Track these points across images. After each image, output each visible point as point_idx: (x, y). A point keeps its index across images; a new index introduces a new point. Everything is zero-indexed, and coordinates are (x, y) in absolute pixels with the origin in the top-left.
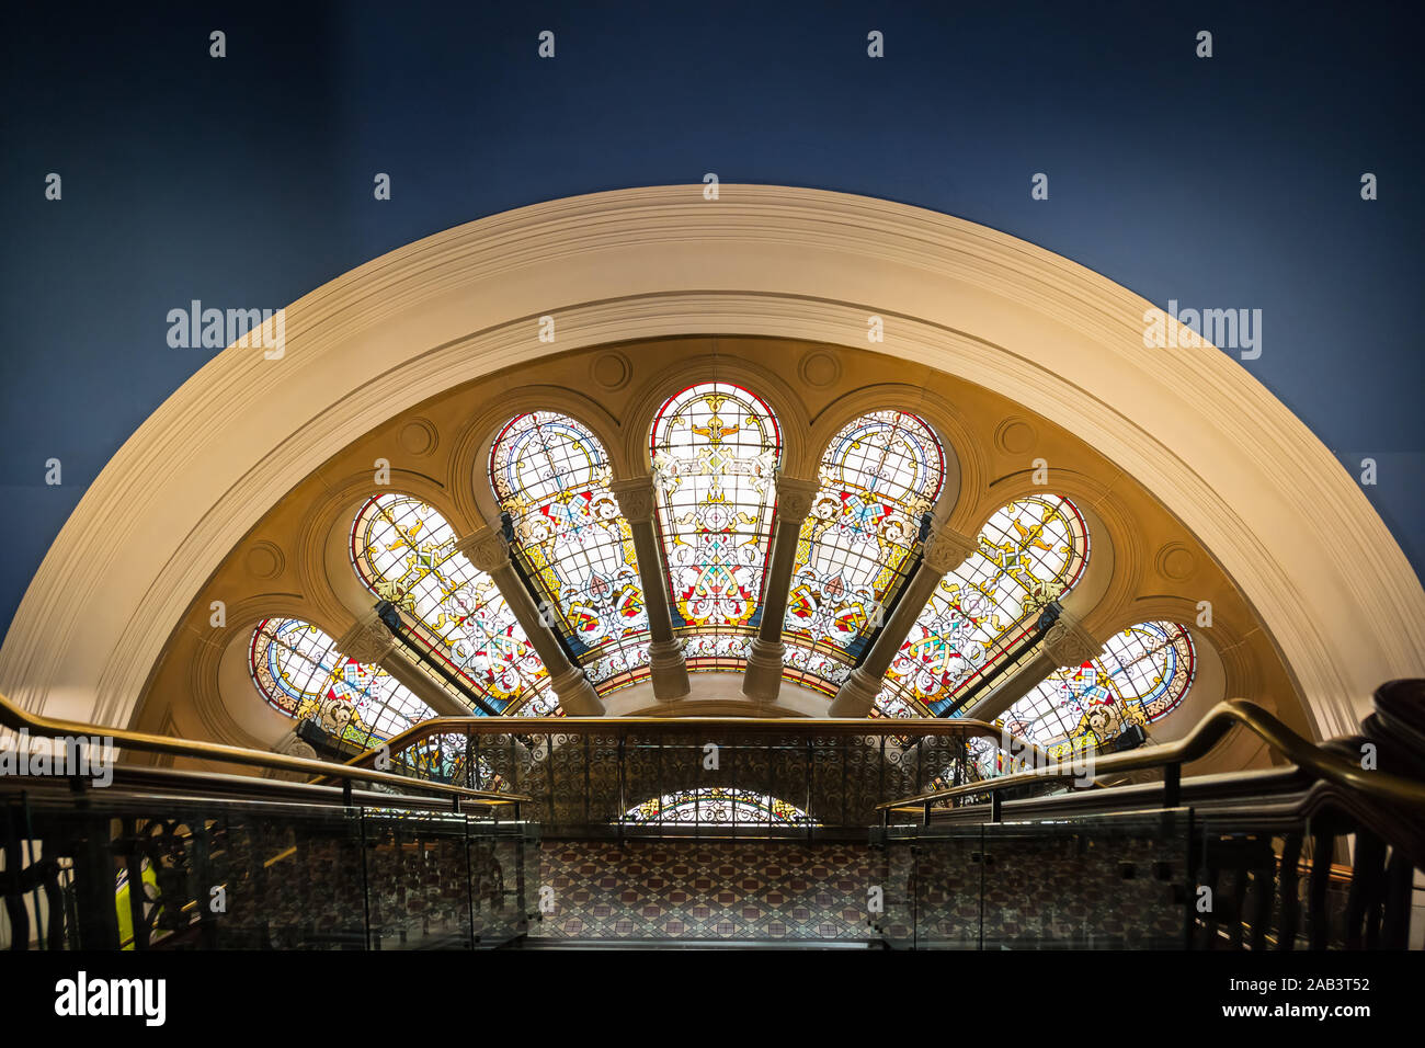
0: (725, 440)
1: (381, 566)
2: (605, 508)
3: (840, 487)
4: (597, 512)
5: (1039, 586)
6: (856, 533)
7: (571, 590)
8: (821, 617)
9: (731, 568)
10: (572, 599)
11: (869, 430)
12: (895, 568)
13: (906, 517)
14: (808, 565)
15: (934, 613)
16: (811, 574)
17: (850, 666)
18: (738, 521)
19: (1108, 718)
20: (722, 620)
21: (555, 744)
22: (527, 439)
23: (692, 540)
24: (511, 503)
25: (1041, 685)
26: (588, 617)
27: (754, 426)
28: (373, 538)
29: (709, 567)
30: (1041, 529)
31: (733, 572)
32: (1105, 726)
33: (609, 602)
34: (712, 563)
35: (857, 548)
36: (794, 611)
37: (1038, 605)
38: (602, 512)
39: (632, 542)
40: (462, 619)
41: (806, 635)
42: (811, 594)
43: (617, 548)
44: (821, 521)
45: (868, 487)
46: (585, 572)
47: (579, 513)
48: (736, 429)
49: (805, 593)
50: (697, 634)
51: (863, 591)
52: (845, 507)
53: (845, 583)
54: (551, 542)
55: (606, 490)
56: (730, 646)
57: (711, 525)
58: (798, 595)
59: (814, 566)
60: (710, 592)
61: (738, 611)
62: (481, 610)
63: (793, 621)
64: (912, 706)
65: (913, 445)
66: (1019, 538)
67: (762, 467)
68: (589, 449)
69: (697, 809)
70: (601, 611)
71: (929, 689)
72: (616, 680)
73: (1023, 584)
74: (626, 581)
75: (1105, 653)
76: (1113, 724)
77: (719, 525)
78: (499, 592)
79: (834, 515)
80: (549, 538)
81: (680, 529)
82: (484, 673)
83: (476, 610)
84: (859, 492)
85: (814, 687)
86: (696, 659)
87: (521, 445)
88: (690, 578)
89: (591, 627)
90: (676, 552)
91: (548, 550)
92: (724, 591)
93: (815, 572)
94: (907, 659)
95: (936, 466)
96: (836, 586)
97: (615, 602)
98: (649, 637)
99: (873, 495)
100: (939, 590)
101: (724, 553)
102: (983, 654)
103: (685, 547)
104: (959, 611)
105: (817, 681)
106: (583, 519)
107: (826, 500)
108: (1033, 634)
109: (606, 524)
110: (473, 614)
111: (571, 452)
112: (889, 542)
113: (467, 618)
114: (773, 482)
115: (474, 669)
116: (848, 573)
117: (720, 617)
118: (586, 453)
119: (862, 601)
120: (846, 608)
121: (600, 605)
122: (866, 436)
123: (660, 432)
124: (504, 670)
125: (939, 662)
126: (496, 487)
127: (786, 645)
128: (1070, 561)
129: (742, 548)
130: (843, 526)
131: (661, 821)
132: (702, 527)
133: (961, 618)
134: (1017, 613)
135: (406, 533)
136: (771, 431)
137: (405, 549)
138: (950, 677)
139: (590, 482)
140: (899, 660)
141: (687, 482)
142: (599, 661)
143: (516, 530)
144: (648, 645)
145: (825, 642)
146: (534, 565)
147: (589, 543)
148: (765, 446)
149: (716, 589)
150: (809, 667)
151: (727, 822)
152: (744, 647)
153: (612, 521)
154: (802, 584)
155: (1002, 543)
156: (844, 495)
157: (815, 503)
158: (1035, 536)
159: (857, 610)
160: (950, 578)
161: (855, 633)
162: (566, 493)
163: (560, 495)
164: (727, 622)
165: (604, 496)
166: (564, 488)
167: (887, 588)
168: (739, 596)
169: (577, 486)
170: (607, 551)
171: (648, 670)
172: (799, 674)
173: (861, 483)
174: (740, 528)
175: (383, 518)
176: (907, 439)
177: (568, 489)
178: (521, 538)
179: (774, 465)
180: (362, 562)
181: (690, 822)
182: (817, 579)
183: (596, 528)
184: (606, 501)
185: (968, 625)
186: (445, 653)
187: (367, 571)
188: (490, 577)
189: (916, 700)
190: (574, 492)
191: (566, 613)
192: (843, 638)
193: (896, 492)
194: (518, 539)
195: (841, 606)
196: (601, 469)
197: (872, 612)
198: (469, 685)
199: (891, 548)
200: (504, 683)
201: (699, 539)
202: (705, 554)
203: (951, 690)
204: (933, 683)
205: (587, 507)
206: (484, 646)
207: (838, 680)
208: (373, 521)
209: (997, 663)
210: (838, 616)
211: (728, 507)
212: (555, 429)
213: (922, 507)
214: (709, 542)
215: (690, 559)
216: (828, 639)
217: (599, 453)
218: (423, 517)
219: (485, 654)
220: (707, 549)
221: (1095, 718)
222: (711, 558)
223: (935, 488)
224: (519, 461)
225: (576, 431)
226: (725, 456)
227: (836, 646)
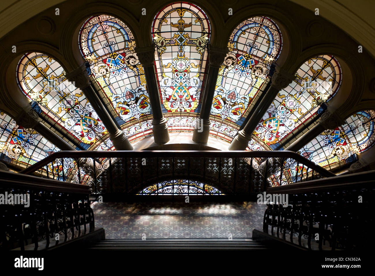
0: (185, 29)
1: (31, 86)
2: (131, 60)
3: (236, 52)
4: (128, 62)
5: (319, 96)
6: (242, 72)
7: (117, 97)
8: (226, 109)
10: (118, 101)
11: (250, 26)
12: (258, 88)
13: (264, 65)
14: (221, 86)
15: (274, 107)
16: (222, 90)
17: (238, 129)
18: (191, 67)
19: (344, 151)
20: (183, 110)
21: (112, 162)
22: (95, 28)
23: (170, 75)
24: (89, 58)
25: (317, 137)
26: (124, 109)
27: (199, 23)
28: (26, 73)
29: (178, 87)
30: (322, 71)
31: (188, 89)
32: (342, 154)
33: (134, 102)
34: (179, 85)
35: (242, 79)
36: (215, 106)
37: (318, 104)
38: (131, 62)
39: (144, 76)
41: (219, 116)
42: (222, 99)
43: (137, 78)
44: (227, 67)
45: (248, 52)
46: (123, 89)
47: (120, 62)
48: (190, 25)
49: (219, 98)
50: (172, 116)
51: (245, 98)
52: (238, 61)
53: (236, 94)
54: (108, 75)
55: (132, 52)
56: (187, 121)
57: (179, 68)
58: (216, 99)
59: (223, 87)
60: (178, 98)
61: (190, 106)
62: (77, 105)
63: (214, 110)
64: (263, 146)
65: (269, 33)
66: (312, 75)
67: (202, 42)
68: (124, 33)
69: (173, 188)
70: (130, 106)
71: (270, 139)
72: (137, 136)
73: (313, 95)
74: (141, 93)
75: (346, 124)
76: (346, 153)
77: (182, 68)
78: (85, 97)
79: (233, 64)
80: (106, 73)
81: (165, 70)
82: (79, 133)
83: (75, 105)
84: (244, 54)
85: (222, 138)
86: (172, 127)
87: (93, 31)
88: (170, 92)
89: (126, 113)
90: (163, 80)
91: (106, 79)
92: (184, 98)
93: (224, 89)
94: (262, 127)
95: (278, 42)
96: (233, 95)
97: (136, 102)
98: (152, 117)
99: (250, 55)
100: (277, 98)
101: (184, 81)
102: (294, 125)
103: (167, 78)
104: (285, 106)
105: (223, 136)
106: (122, 65)
107: (230, 58)
108: (315, 116)
109: (132, 67)
110: (74, 107)
111: (116, 35)
112: (256, 76)
113: (71, 109)
114: (206, 49)
115: (75, 131)
116: (238, 90)
117: (182, 109)
118: (123, 35)
119: (244, 102)
120: (237, 105)
121: (130, 103)
122: (248, 29)
123: (156, 26)
124: (88, 132)
125: (275, 128)
127: (211, 121)
129: (192, 79)
130: (237, 69)
131: (158, 193)
132: (175, 69)
133: (285, 109)
135: (42, 71)
136: (206, 26)
137: (41, 78)
138: (280, 134)
139: (125, 48)
140: (258, 127)
142: (130, 127)
143: (92, 70)
144: (151, 121)
145: (227, 119)
146: (100, 86)
147: (125, 76)
148: (203, 33)
149: (181, 97)
150: (220, 130)
151: (186, 193)
152: (192, 122)
153: (135, 66)
154: (218, 94)
155: (305, 77)
156: (237, 55)
157: (226, 58)
158: (319, 74)
159: (241, 106)
160: (282, 92)
161: (240, 115)
162: (114, 53)
163: (111, 54)
164: (185, 111)
165: (131, 55)
166: (113, 51)
167: (254, 96)
168: (191, 100)
169: (119, 50)
170: (133, 80)
171: (151, 131)
172: (216, 133)
173: (245, 50)
174: (192, 70)
175: (31, 64)
176: (266, 30)
177: (115, 51)
178: (94, 74)
179: (207, 41)
180: (22, 84)
181: (170, 193)
182: (225, 92)
183: (127, 69)
184: (132, 57)
185: (288, 112)
186: (62, 124)
187: (25, 88)
188: (81, 91)
189: (265, 144)
190: (118, 53)
191: (115, 107)
192: (236, 118)
193: (260, 54)
194: (93, 74)
195: (234, 104)
196: (130, 42)
197: (248, 107)
198: (73, 138)
199: (257, 79)
200: (88, 137)
201: (174, 74)
202: (176, 81)
203: (280, 140)
204: (272, 136)
205: (123, 60)
206: (79, 121)
207: (232, 135)
208: (26, 65)
209: (300, 128)
210: (233, 108)
211: (186, 60)
212: (108, 24)
213: (271, 61)
214: (178, 76)
215: (169, 84)
216: (229, 118)
217: (129, 35)
218: (49, 64)
219: (80, 125)
220: (177, 79)
221: (338, 151)
222: (179, 83)
223: (277, 52)
224: (92, 38)
225: (118, 25)
226: (185, 37)
227: (232, 121)
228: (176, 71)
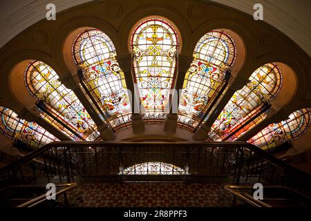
0: (158, 43)
2: (115, 68)
3: (198, 61)
4: (113, 69)
5: (263, 96)
6: (203, 77)
10: (105, 99)
11: (210, 40)
12: (215, 89)
14: (186, 88)
16: (187, 91)
18: (162, 73)
19: (280, 138)
21: (97, 151)
22: (86, 41)
23: (146, 79)
24: (81, 65)
26: (111, 106)
30: (266, 76)
33: (118, 100)
35: (203, 82)
37: (262, 102)
44: (191, 73)
46: (109, 90)
48: (162, 39)
49: (184, 98)
50: (148, 111)
51: (204, 97)
52: (200, 68)
53: (198, 94)
55: (115, 61)
57: (153, 74)
58: (182, 98)
59: (188, 88)
66: (258, 79)
67: (171, 53)
70: (115, 104)
71: (224, 129)
72: (121, 127)
73: (258, 95)
74: (123, 93)
76: (281, 140)
79: (196, 71)
80: (95, 78)
81: (142, 75)
82: (76, 124)
85: (186, 129)
86: (147, 119)
87: (84, 44)
89: (112, 109)
90: (141, 83)
91: (96, 82)
92: (157, 97)
94: (217, 119)
95: (233, 53)
96: (195, 95)
97: (120, 101)
101: (157, 84)
102: (242, 118)
103: (144, 82)
104: (236, 104)
106: (108, 71)
107: (193, 66)
108: (259, 112)
109: (115, 73)
110: (71, 104)
112: (214, 80)
116: (200, 91)
117: (155, 106)
118: (108, 47)
119: (204, 100)
120: (198, 103)
121: (114, 102)
122: (209, 42)
123: (135, 40)
124: (83, 123)
125: (228, 121)
128: (275, 87)
133: (236, 106)
134: (255, 104)
136: (175, 40)
138: (231, 126)
139: (110, 58)
141: (145, 58)
142: (115, 120)
143: (84, 75)
146: (91, 87)
147: (110, 80)
148: (172, 45)
150: (185, 122)
152: (163, 116)
153: (118, 72)
154: (184, 95)
155: (252, 81)
156: (200, 64)
158: (264, 79)
159: (202, 103)
161: (201, 111)
167: (212, 96)
170: (116, 83)
171: (131, 123)
172: (182, 124)
176: (223, 43)
179: (176, 52)
180: (30, 86)
182: (189, 93)
183: (112, 75)
184: (116, 65)
186: (62, 117)
187: (32, 90)
189: (219, 133)
191: (103, 104)
194: (85, 79)
195: (196, 102)
196: (113, 53)
199: (215, 83)
200: (83, 127)
203: (231, 130)
204: (225, 127)
205: (109, 67)
208: (32, 72)
211: (159, 68)
215: (145, 86)
217: (112, 47)
219: (76, 118)
221: (276, 138)
224: (83, 50)
226: (158, 49)
228: (151, 76)
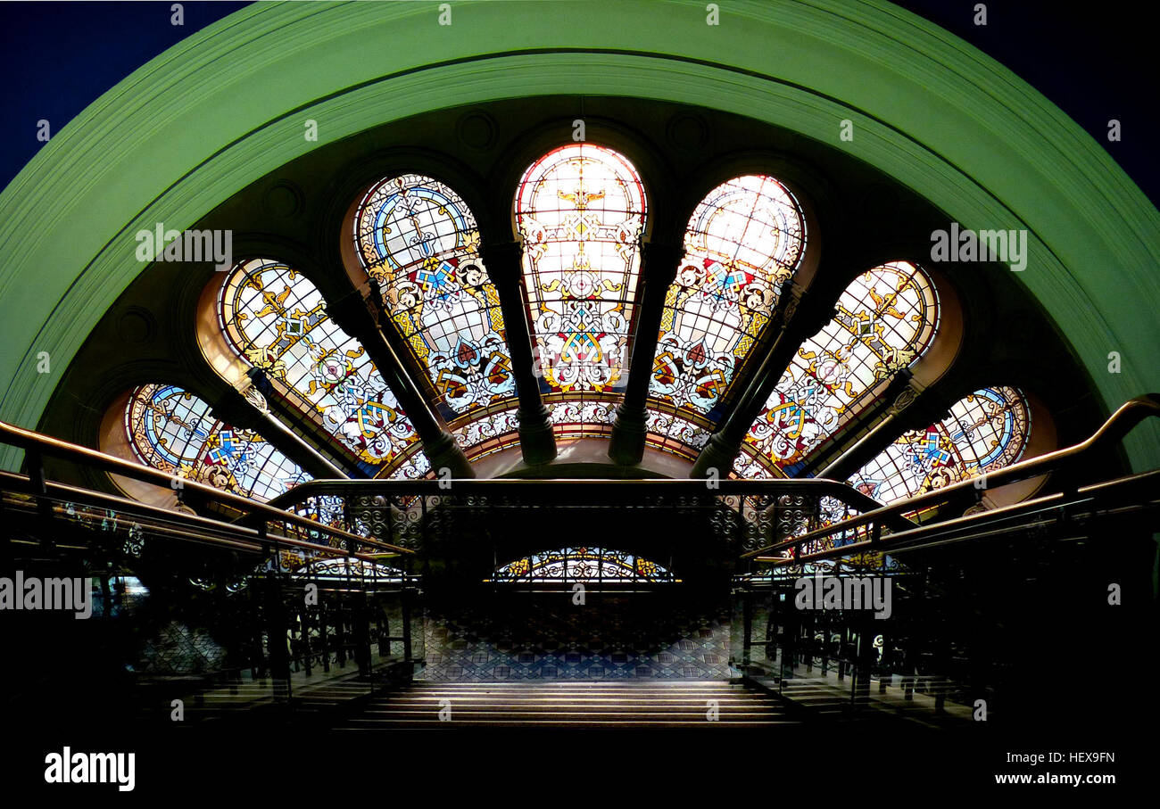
0: (590, 205)
1: (251, 333)
2: (471, 275)
3: (704, 255)
4: (464, 279)
5: (891, 354)
6: (718, 300)
7: (438, 358)
8: (683, 384)
9: (596, 335)
10: (441, 366)
11: (733, 197)
12: (755, 336)
13: (767, 285)
14: (672, 332)
15: (791, 380)
16: (674, 341)
17: (710, 431)
18: (604, 288)
19: (948, 479)
20: (587, 387)
21: (429, 504)
22: (392, 204)
23: (558, 307)
24: (378, 269)
25: (889, 449)
26: (456, 384)
27: (620, 192)
28: (242, 305)
29: (574, 335)
30: (895, 297)
31: (598, 339)
33: (477, 369)
34: (577, 330)
35: (719, 316)
36: (657, 378)
37: (890, 372)
38: (469, 278)
39: (499, 309)
40: (332, 386)
41: (669, 401)
42: (674, 361)
43: (484, 315)
44: (684, 289)
46: (453, 339)
47: (446, 279)
48: (602, 194)
49: (667, 360)
50: (563, 401)
51: (725, 359)
52: (708, 274)
53: (706, 351)
54: (418, 309)
55: (473, 256)
56: (595, 411)
57: (576, 292)
58: (661, 363)
59: (677, 333)
61: (602, 377)
62: (351, 377)
63: (657, 388)
64: (768, 470)
65: (775, 213)
66: (874, 306)
67: (627, 234)
68: (455, 214)
69: (565, 567)
70: (469, 378)
71: (784, 453)
72: (485, 446)
73: (877, 352)
74: (494, 348)
75: (951, 417)
77: (585, 292)
78: (369, 359)
79: (697, 282)
80: (416, 305)
81: (546, 296)
82: (356, 439)
83: (346, 377)
84: (722, 259)
85: (675, 452)
86: (562, 425)
87: (387, 210)
88: (556, 345)
89: (459, 394)
90: (542, 319)
91: (416, 317)
93: (678, 339)
94: (764, 424)
95: (797, 234)
96: (697, 353)
97: (482, 370)
98: (518, 403)
99: (735, 263)
100: (796, 358)
101: (590, 320)
102: (836, 420)
103: (551, 314)
104: (816, 378)
105: (678, 446)
106: (451, 286)
107: (690, 268)
108: (883, 400)
109: (472, 291)
110: (343, 381)
111: (437, 218)
112: (750, 310)
113: (337, 385)
114: (637, 249)
115: (346, 435)
116: (710, 340)
117: (585, 383)
118: (452, 218)
119: (723, 368)
120: (707, 374)
121: (468, 372)
122: (730, 204)
123: (526, 197)
124: (375, 437)
125: (794, 427)
126: (363, 253)
127: (649, 411)
128: (921, 328)
129: (607, 316)
130: (706, 294)
131: (531, 578)
132: (568, 294)
133: (816, 385)
134: (870, 380)
135: (274, 300)
136: (636, 197)
137: (274, 316)
138: (805, 442)
139: (457, 248)
140: (756, 426)
141: (553, 248)
142: (468, 427)
143: (384, 296)
144: (515, 411)
145: (687, 408)
146: (402, 332)
147: (457, 310)
148: (630, 212)
149: (582, 356)
150: (671, 432)
151: (594, 578)
152: (608, 413)
153: (479, 288)
154: (665, 351)
155: (858, 311)
156: (708, 263)
157: (680, 269)
158: (889, 305)
159: (717, 376)
160: (807, 346)
161: (715, 400)
162: (433, 260)
163: (427, 261)
164: (592, 388)
165: (471, 262)
166: (431, 253)
167: (747, 355)
168: (604, 363)
169: (444, 252)
170: (474, 318)
171: (516, 435)
172: (662, 440)
173: (724, 250)
174: (606, 295)
175: (251, 285)
176: (770, 206)
177: (435, 255)
178: (389, 305)
179: (639, 232)
180: (232, 329)
181: (558, 578)
182: (680, 346)
183: (462, 295)
184: (472, 267)
185: (822, 392)
186: (318, 420)
187: (237, 338)
188: (359, 344)
189: (772, 464)
190: (440, 258)
191: (435, 380)
192: (704, 404)
193: (758, 260)
194: (386, 306)
195: (704, 373)
196: (467, 234)
197: (732, 379)
198: (341, 451)
199: (752, 316)
200: (375, 449)
201: (565, 306)
202: (570, 321)
203: (805, 454)
204: (788, 447)
205: (454, 274)
206: (355, 412)
207: (699, 445)
208: (241, 287)
209: (849, 428)
210: (699, 382)
211: (593, 274)
212: (421, 194)
213: (782, 275)
214: (575, 309)
215: (556, 326)
216: (690, 405)
217: (465, 218)
218: (290, 283)
219: (356, 420)
220: (573, 316)
221: (936, 479)
222: (577, 325)
223: (796, 256)
224: (384, 226)
225: (442, 196)
226: (590, 222)
227: (697, 412)
